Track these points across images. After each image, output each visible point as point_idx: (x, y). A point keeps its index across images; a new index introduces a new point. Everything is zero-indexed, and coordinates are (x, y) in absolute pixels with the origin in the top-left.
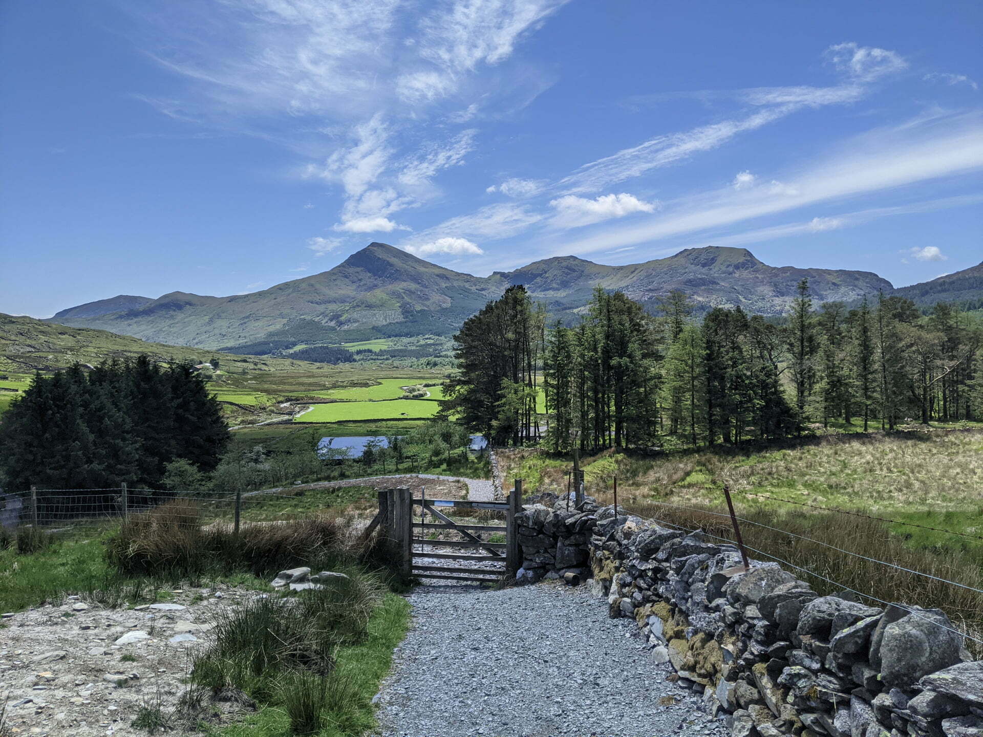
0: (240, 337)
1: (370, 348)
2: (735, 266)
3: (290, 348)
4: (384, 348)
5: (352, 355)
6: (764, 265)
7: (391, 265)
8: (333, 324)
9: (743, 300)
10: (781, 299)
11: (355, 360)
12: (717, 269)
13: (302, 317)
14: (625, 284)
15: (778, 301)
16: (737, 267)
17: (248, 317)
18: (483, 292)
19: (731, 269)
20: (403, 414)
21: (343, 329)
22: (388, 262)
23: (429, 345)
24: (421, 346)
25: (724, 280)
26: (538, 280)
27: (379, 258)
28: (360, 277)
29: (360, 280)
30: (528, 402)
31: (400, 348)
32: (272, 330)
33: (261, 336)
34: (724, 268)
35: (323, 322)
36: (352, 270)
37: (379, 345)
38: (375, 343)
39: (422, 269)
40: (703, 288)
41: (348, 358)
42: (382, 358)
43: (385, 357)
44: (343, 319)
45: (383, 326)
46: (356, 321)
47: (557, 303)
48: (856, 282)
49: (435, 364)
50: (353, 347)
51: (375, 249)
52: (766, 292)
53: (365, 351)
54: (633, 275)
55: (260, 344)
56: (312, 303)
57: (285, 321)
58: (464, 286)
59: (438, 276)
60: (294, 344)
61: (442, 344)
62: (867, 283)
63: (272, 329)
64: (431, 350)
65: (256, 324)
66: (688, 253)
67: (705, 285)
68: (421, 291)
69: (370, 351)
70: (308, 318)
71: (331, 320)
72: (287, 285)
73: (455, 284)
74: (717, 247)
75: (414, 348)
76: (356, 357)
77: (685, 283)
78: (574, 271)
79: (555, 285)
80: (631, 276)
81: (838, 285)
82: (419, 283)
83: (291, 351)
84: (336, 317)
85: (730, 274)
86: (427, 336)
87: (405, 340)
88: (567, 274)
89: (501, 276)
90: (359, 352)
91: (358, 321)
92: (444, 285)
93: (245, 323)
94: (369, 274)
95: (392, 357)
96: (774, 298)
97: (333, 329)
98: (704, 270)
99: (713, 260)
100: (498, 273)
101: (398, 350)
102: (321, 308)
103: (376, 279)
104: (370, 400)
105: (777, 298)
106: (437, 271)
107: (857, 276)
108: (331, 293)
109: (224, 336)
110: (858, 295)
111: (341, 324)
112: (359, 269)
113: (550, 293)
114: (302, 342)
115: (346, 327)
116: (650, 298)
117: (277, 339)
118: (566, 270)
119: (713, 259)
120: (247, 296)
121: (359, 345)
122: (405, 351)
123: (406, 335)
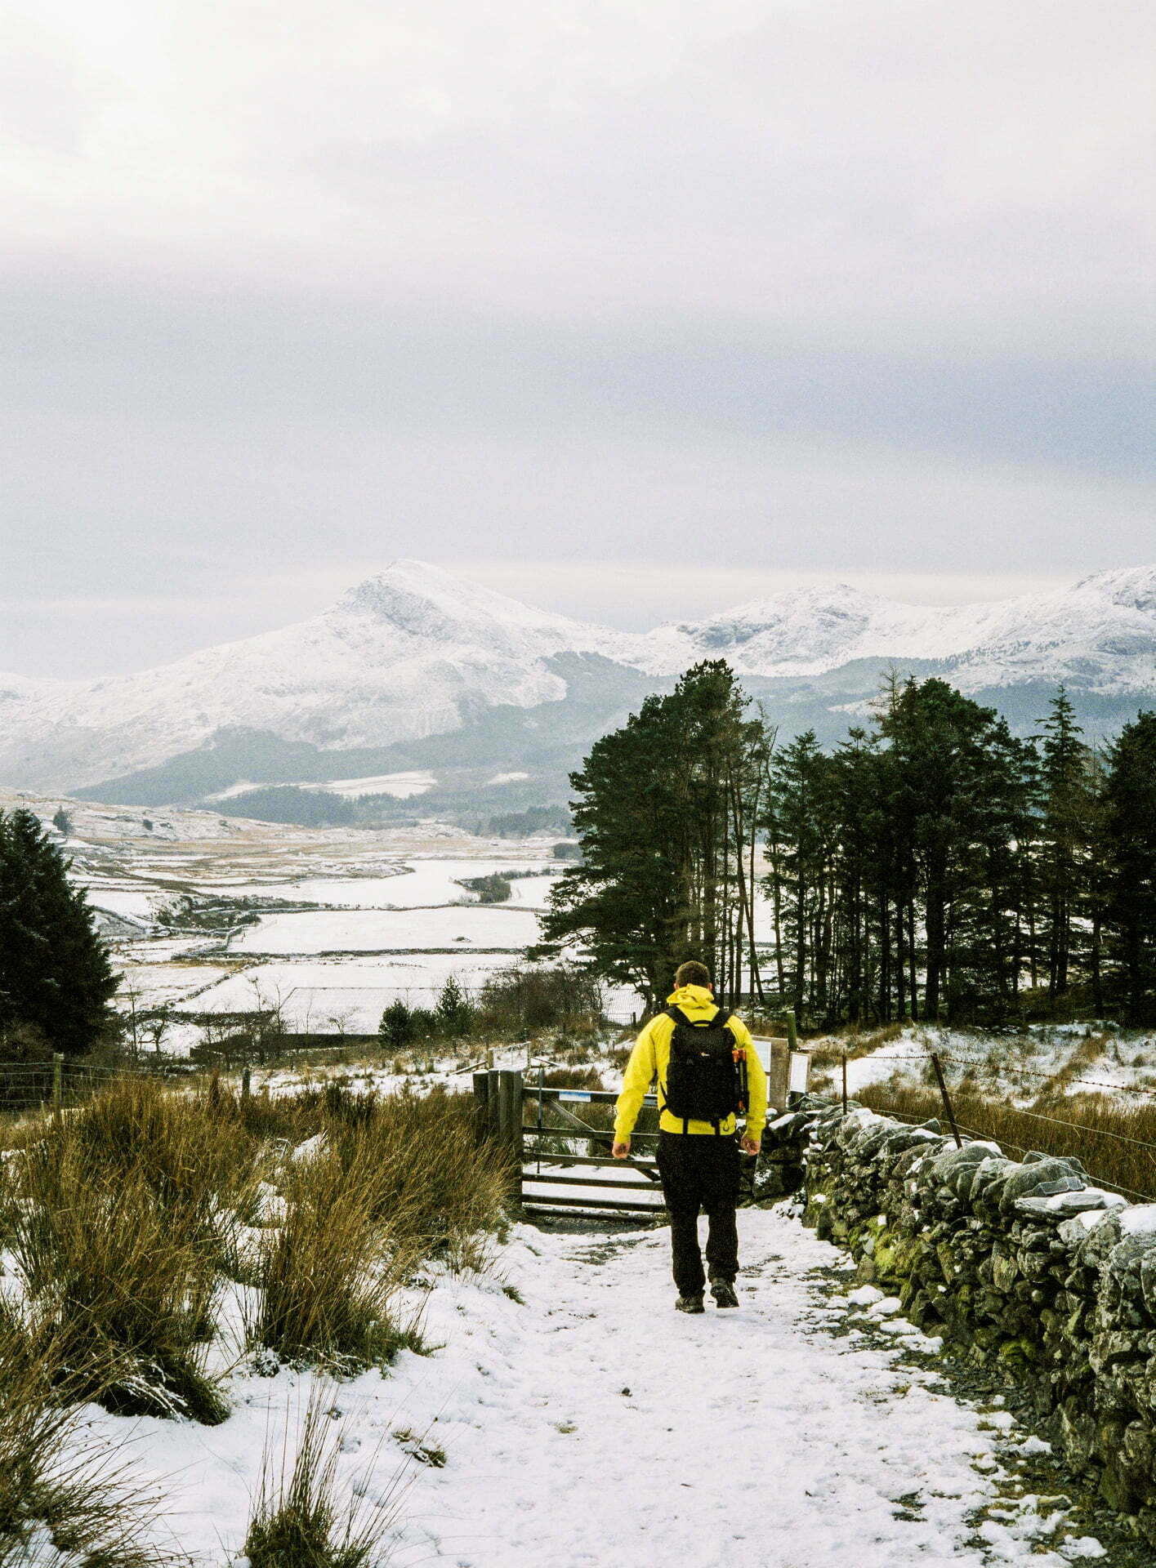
0: (114, 766)
1: (389, 792)
3: (219, 790)
4: (418, 790)
5: (349, 806)
7: (438, 609)
8: (309, 737)
11: (356, 818)
17: (131, 724)
20: (460, 939)
22: (430, 602)
27: (410, 594)
28: (369, 635)
30: (735, 920)
37: (406, 784)
38: (399, 781)
41: (342, 814)
42: (414, 812)
43: (420, 811)
45: (418, 741)
46: (359, 731)
47: (808, 690)
50: (351, 789)
53: (377, 798)
56: (266, 692)
60: (228, 782)
68: (501, 665)
69: (387, 798)
76: (359, 811)
77: (1102, 647)
78: (846, 618)
79: (803, 652)
83: (222, 797)
84: (316, 723)
88: (832, 625)
90: (364, 801)
91: (364, 732)
94: (390, 628)
102: (286, 704)
103: (403, 639)
104: (391, 908)
109: (82, 764)
111: (327, 737)
113: (791, 668)
114: (244, 777)
115: (338, 744)
117: (190, 771)
118: (829, 617)
121: (362, 785)
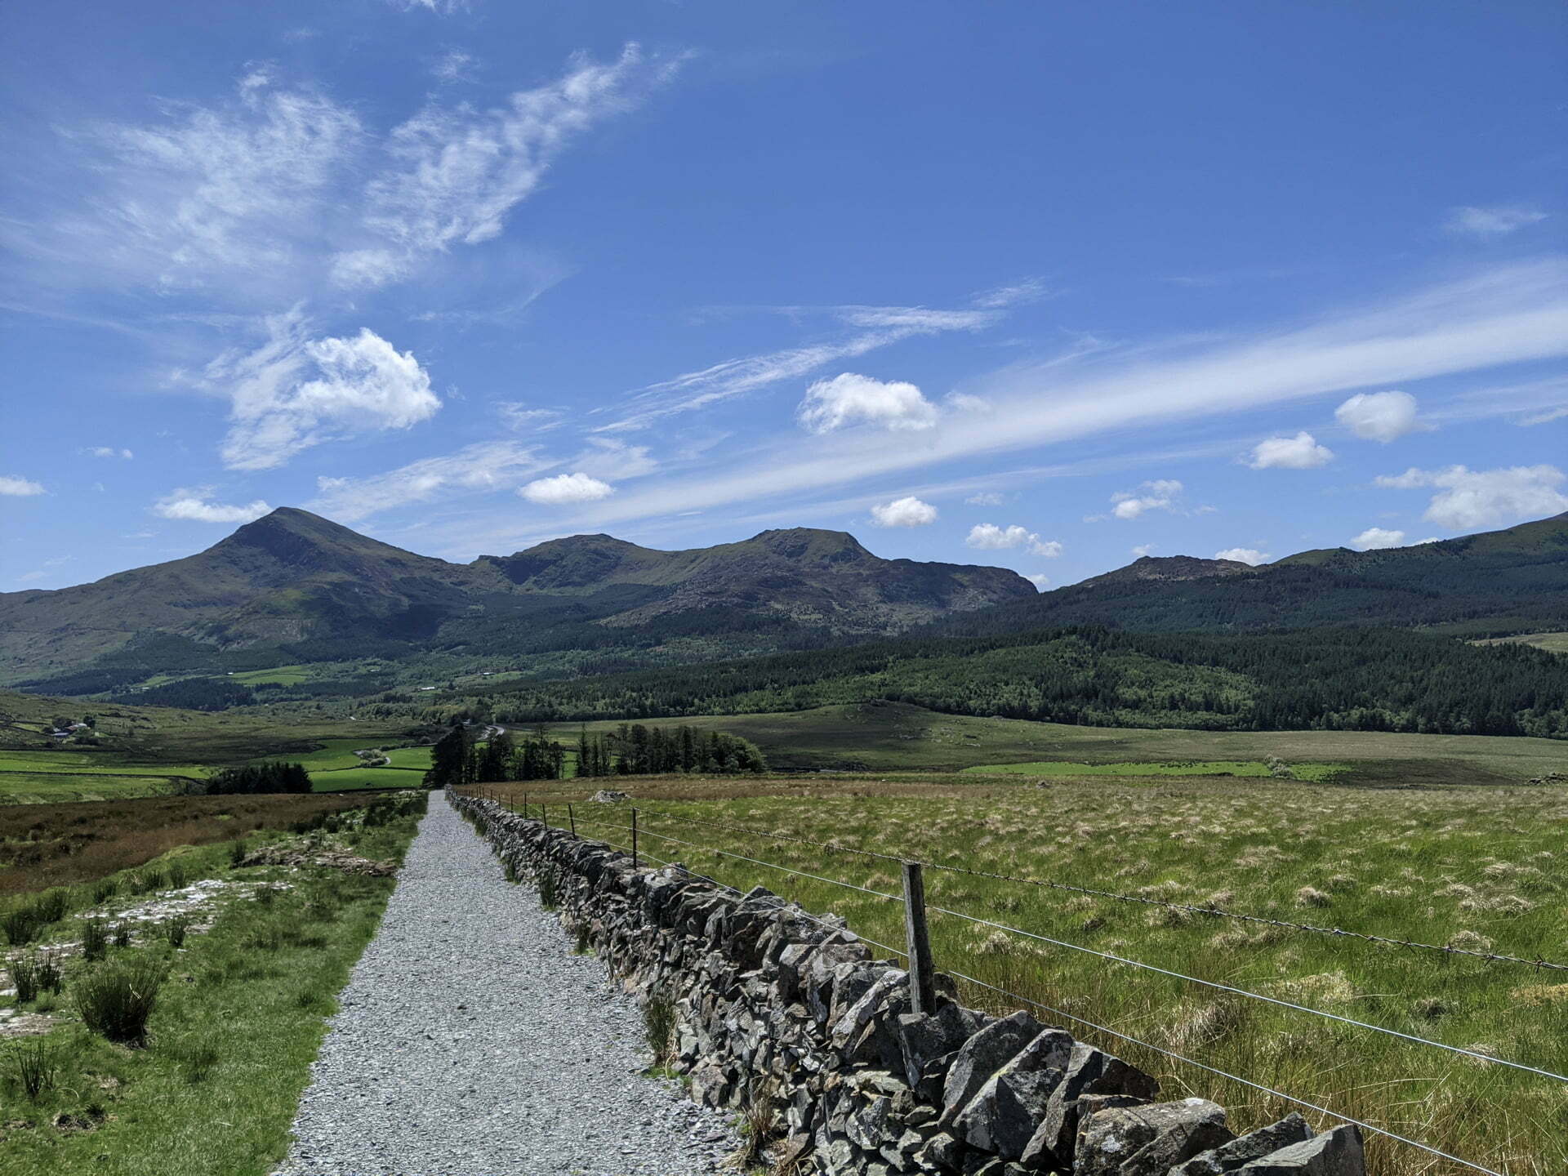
0: (52, 662)
1: (277, 681)
2: (831, 557)
3: (142, 681)
4: (301, 679)
5: (249, 691)
6: (872, 556)
7: (312, 545)
8: (212, 641)
9: (837, 608)
10: (890, 606)
11: (254, 702)
12: (808, 560)
13: (161, 629)
14: (681, 580)
15: (884, 608)
16: (835, 559)
17: (63, 630)
18: (461, 588)
19: (826, 561)
21: (229, 649)
22: (306, 540)
23: (375, 675)
24: (360, 676)
25: (814, 577)
26: (551, 568)
27: (290, 533)
28: (258, 564)
29: (257, 568)
31: (326, 680)
32: (108, 651)
33: (89, 660)
34: (817, 560)
35: (196, 638)
36: (245, 551)
37: (291, 675)
38: (283, 672)
39: (363, 551)
40: (783, 590)
41: (244, 698)
42: (299, 696)
43: (303, 696)
44: (230, 632)
45: (298, 643)
46: (252, 636)
47: (579, 608)
48: (989, 583)
49: (388, 713)
50: (250, 679)
51: (284, 517)
52: (869, 595)
53: (270, 686)
54: (694, 565)
55: (88, 675)
56: (176, 605)
57: (130, 635)
58: (431, 579)
59: (387, 561)
60: (148, 675)
61: (393, 674)
62: (1003, 583)
63: (108, 649)
64: (377, 683)
65: (80, 642)
66: (770, 536)
67: (786, 587)
68: (360, 587)
69: (277, 686)
70: (170, 630)
71: (210, 634)
72: (130, 576)
73: (417, 574)
74: (809, 530)
75: (349, 680)
76: (257, 696)
77: (759, 583)
78: (607, 557)
79: (577, 578)
80: (691, 567)
81: (965, 587)
82: (358, 574)
83: (145, 687)
84: (218, 629)
85: (825, 568)
86: (369, 660)
87: (335, 667)
88: (595, 562)
89: (491, 563)
90: (260, 688)
91: (257, 637)
92: (397, 576)
93: (60, 639)
94: (273, 559)
95: (315, 695)
96: (880, 605)
97: (214, 649)
98: (791, 562)
99: (803, 548)
100: (487, 558)
101: (323, 683)
102: (191, 615)
103: (285, 566)
105: (884, 606)
106: (386, 554)
107: (990, 574)
108: (208, 589)
109: (22, 661)
110: (990, 601)
111: (227, 641)
112: (255, 550)
113: (569, 591)
114: (161, 671)
115: (235, 646)
116: (709, 606)
117: (117, 667)
118: (594, 556)
119: (802, 546)
120: (60, 592)
122: (336, 685)
123: (335, 659)
